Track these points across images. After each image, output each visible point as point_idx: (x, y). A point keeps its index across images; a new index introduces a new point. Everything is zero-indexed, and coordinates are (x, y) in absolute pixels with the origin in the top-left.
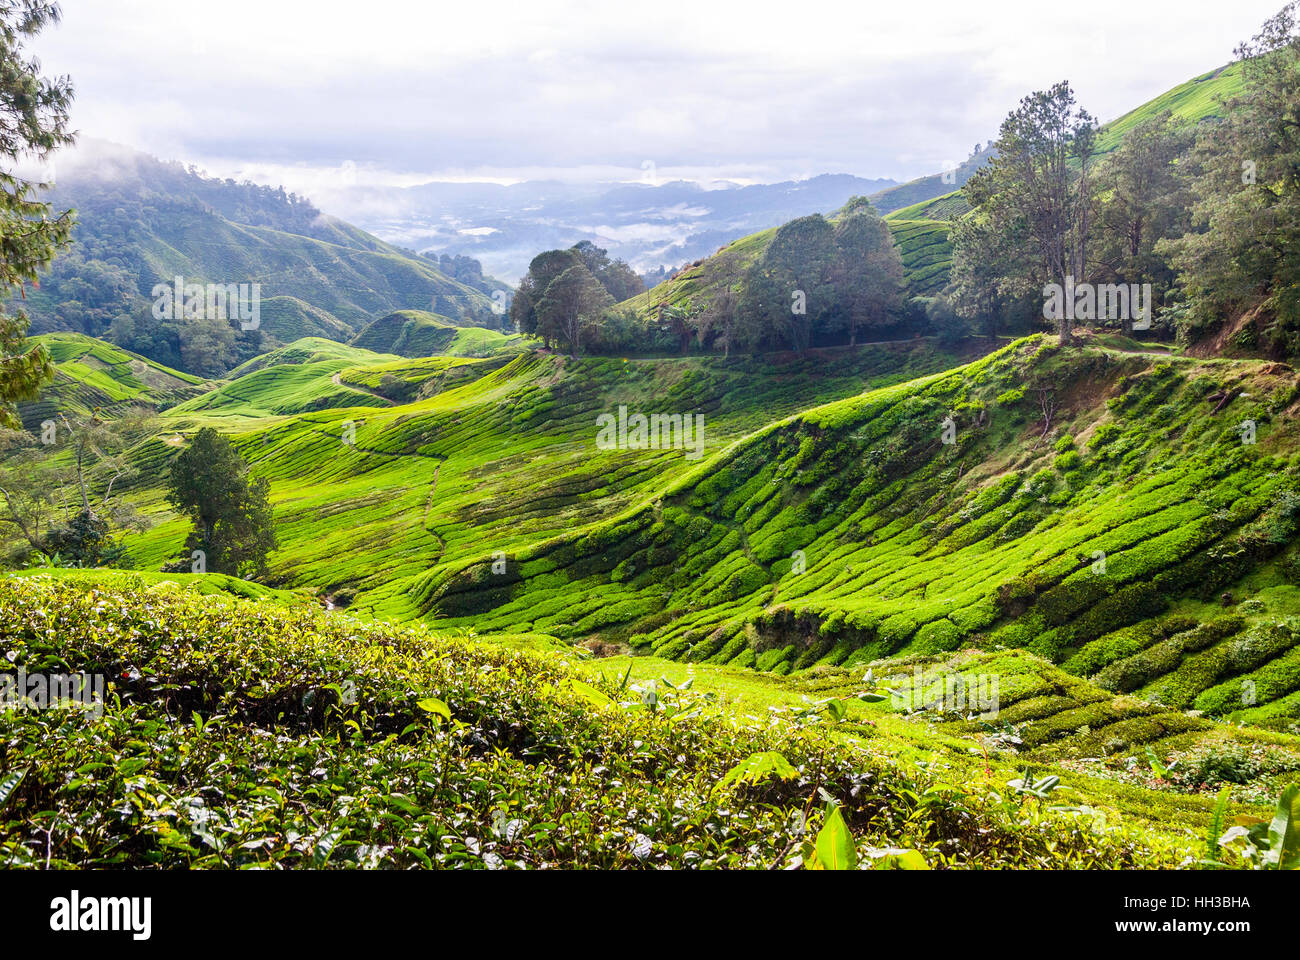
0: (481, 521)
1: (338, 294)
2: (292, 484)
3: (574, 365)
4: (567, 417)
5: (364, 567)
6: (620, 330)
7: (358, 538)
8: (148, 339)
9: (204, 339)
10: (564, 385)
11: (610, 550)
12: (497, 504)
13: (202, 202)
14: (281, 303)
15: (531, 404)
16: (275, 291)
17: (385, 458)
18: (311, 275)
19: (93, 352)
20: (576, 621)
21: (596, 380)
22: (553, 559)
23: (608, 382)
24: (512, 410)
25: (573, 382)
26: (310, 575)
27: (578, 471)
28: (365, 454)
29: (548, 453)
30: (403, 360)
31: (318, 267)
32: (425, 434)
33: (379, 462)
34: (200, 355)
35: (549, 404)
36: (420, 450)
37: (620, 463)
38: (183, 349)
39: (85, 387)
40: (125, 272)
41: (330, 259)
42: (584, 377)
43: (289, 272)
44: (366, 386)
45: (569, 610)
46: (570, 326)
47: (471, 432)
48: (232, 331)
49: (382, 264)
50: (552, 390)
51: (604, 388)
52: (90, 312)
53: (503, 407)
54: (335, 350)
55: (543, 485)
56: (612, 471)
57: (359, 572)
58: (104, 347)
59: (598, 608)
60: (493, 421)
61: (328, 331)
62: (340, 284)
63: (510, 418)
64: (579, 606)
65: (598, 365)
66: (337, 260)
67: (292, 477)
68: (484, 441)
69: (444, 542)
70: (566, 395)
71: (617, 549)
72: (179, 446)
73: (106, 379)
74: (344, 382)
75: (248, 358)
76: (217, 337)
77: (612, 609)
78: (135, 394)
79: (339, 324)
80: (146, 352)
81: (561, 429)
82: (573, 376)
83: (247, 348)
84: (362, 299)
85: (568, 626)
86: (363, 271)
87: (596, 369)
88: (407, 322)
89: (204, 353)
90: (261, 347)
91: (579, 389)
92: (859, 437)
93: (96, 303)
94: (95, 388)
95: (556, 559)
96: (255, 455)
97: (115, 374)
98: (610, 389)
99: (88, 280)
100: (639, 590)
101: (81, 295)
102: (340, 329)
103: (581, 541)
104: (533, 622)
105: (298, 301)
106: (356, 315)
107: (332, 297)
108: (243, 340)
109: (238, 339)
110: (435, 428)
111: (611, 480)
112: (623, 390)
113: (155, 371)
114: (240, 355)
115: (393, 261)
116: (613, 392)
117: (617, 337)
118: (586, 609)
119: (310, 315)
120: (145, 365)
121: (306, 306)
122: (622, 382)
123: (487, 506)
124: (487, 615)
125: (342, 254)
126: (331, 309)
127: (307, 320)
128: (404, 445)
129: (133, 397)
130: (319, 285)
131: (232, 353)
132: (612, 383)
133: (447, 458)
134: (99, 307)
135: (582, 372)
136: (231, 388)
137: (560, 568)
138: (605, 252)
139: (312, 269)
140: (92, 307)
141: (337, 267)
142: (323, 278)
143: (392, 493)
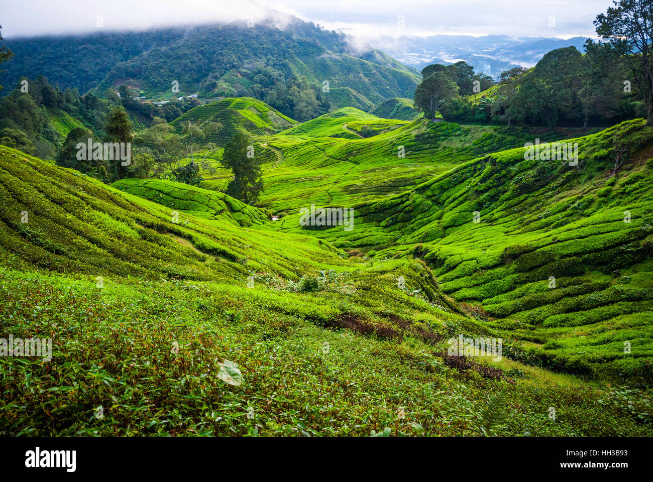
0: (351, 193)
1: (372, 88)
2: (297, 168)
3: (431, 124)
4: (419, 150)
5: (296, 205)
6: (457, 109)
7: (302, 193)
8: (281, 102)
9: (302, 104)
10: (423, 134)
11: (386, 212)
12: (361, 187)
13: (317, 41)
14: (343, 90)
15: (404, 142)
16: (343, 85)
17: (335, 161)
18: (360, 78)
19: (255, 106)
20: (355, 240)
21: (439, 133)
22: (359, 211)
23: (444, 135)
24: (395, 144)
25: (427, 133)
26: (276, 205)
27: (405, 176)
28: (328, 158)
29: (401, 167)
30: (378, 119)
31: (364, 74)
32: (354, 152)
33: (332, 162)
34: (301, 111)
35: (412, 143)
36: (350, 159)
37: (425, 174)
38: (294, 108)
39: (247, 120)
40: (280, 72)
41: (370, 70)
42: (433, 131)
43: (351, 76)
44: (356, 130)
45: (354, 236)
46: (432, 104)
47: (374, 153)
48: (317, 102)
49: (395, 74)
50: (416, 136)
51: (442, 138)
52: (263, 90)
53: (392, 143)
54: (358, 114)
55: (386, 180)
56: (420, 178)
57: (293, 207)
58: (261, 104)
59: (366, 237)
60: (385, 148)
61: (363, 106)
62: (374, 83)
63: (393, 148)
64: (359, 234)
65: (442, 126)
66: (374, 71)
67: (298, 165)
68: (377, 158)
69: (332, 199)
70: (422, 140)
71: (388, 211)
72: (264, 147)
73: (257, 118)
74: (348, 128)
75: (322, 114)
76: (310, 104)
77: (371, 238)
78: (267, 126)
79: (369, 102)
80: (279, 108)
81: (414, 156)
82: (429, 130)
83: (322, 110)
84: (383, 92)
85: (351, 242)
86: (385, 77)
87: (440, 128)
88: (398, 104)
89: (303, 111)
90: (329, 110)
91: (429, 137)
92: (514, 169)
93: (266, 86)
94: (251, 121)
95: (361, 212)
96: (289, 155)
97: (261, 117)
98: (444, 139)
99: (265, 76)
100: (389, 232)
101: (261, 82)
102: (369, 105)
103: (374, 205)
104: (338, 238)
105: (351, 90)
106: (378, 99)
107: (368, 89)
108: (321, 106)
109: (319, 106)
110: (359, 149)
111: (418, 182)
112: (451, 140)
113: (277, 116)
114: (319, 113)
115: (401, 73)
116: (446, 141)
117: (455, 112)
118: (361, 236)
119: (355, 97)
120: (274, 113)
121: (354, 92)
122: (452, 136)
123: (358, 186)
124: (323, 232)
125: (377, 68)
126: (367, 95)
127: (354, 99)
128: (344, 156)
129: (266, 127)
130: (364, 83)
131: (316, 112)
132: (447, 136)
133: (359, 164)
134: (267, 87)
135: (433, 129)
136: (301, 126)
137: (361, 216)
138: (472, 68)
139: (362, 75)
140: (265, 87)
141: (373, 75)
142: (366, 80)
143: (327, 176)
